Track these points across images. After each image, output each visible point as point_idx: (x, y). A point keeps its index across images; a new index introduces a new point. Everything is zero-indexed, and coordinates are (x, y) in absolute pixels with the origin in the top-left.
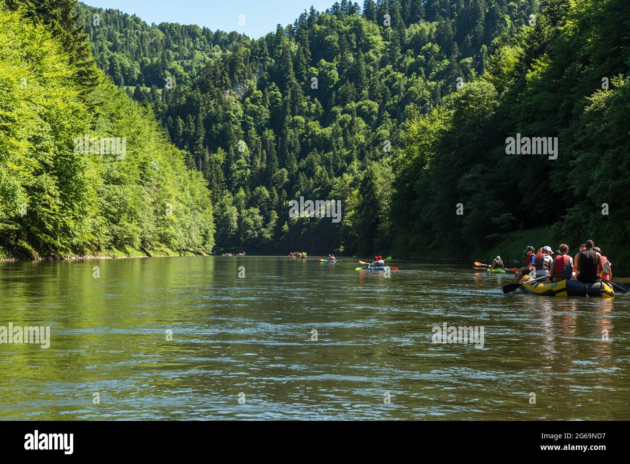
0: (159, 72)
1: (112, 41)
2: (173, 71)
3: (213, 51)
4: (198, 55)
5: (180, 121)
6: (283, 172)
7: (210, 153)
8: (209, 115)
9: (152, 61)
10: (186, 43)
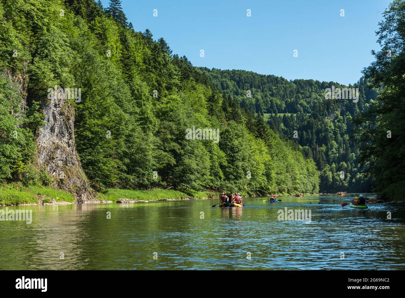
0: (294, 105)
1: (271, 91)
2: (301, 105)
3: (321, 93)
4: (314, 95)
5: (305, 132)
6: (353, 155)
7: (319, 147)
8: (318, 129)
9: (291, 101)
10: (307, 89)
